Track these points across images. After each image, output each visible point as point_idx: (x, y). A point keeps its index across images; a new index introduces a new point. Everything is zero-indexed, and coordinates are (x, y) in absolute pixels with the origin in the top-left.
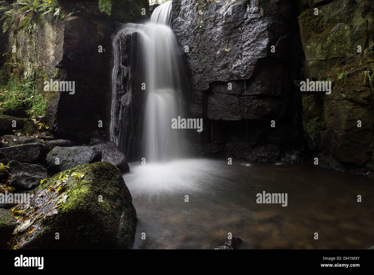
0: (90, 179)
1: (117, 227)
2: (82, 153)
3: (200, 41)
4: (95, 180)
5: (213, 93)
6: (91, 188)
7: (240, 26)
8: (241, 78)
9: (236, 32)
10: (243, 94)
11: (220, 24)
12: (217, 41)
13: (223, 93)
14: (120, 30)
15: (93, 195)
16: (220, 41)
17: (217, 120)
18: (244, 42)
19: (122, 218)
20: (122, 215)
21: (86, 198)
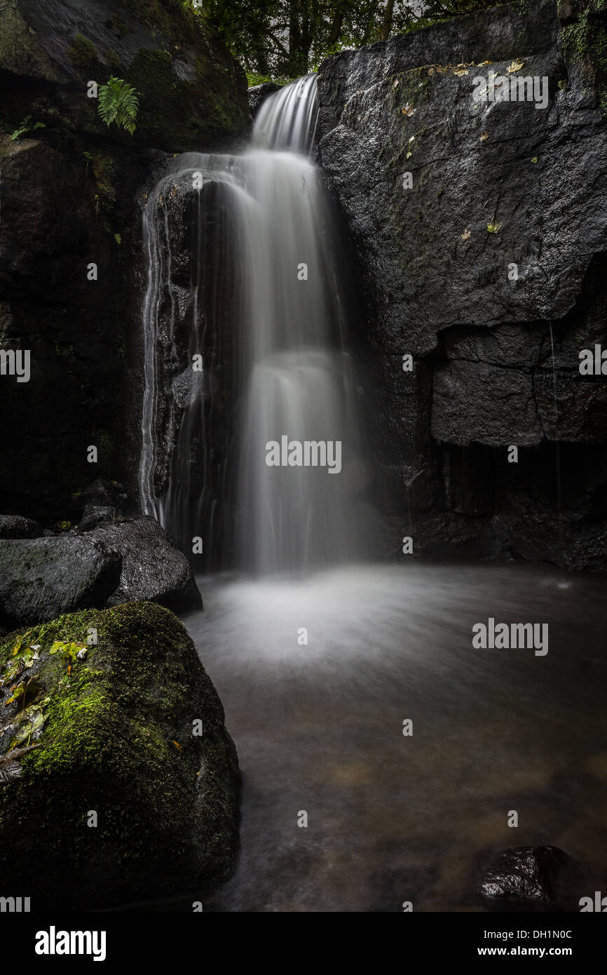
0: (106, 662)
1: (189, 812)
2: (65, 558)
3: (408, 200)
4: (119, 663)
5: (449, 361)
6: (110, 690)
7: (535, 150)
8: (538, 315)
9: (522, 171)
10: (544, 366)
11: (471, 145)
12: (463, 200)
13: (480, 360)
14: (165, 175)
15: (119, 714)
16: (472, 199)
17: (464, 444)
18: (548, 203)
19: (202, 780)
20: (200, 768)
21: (100, 728)
